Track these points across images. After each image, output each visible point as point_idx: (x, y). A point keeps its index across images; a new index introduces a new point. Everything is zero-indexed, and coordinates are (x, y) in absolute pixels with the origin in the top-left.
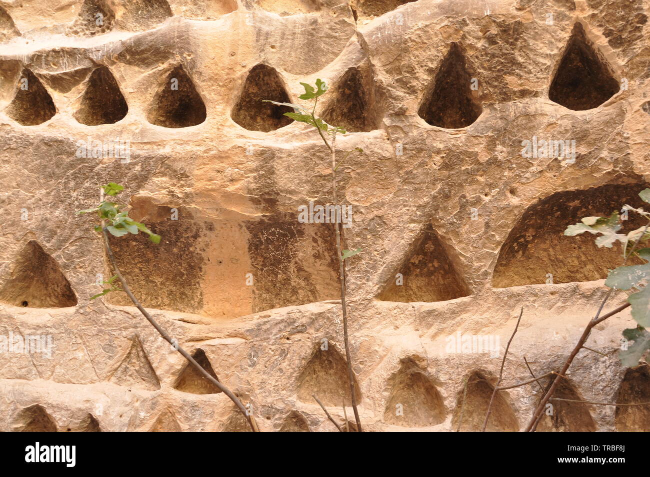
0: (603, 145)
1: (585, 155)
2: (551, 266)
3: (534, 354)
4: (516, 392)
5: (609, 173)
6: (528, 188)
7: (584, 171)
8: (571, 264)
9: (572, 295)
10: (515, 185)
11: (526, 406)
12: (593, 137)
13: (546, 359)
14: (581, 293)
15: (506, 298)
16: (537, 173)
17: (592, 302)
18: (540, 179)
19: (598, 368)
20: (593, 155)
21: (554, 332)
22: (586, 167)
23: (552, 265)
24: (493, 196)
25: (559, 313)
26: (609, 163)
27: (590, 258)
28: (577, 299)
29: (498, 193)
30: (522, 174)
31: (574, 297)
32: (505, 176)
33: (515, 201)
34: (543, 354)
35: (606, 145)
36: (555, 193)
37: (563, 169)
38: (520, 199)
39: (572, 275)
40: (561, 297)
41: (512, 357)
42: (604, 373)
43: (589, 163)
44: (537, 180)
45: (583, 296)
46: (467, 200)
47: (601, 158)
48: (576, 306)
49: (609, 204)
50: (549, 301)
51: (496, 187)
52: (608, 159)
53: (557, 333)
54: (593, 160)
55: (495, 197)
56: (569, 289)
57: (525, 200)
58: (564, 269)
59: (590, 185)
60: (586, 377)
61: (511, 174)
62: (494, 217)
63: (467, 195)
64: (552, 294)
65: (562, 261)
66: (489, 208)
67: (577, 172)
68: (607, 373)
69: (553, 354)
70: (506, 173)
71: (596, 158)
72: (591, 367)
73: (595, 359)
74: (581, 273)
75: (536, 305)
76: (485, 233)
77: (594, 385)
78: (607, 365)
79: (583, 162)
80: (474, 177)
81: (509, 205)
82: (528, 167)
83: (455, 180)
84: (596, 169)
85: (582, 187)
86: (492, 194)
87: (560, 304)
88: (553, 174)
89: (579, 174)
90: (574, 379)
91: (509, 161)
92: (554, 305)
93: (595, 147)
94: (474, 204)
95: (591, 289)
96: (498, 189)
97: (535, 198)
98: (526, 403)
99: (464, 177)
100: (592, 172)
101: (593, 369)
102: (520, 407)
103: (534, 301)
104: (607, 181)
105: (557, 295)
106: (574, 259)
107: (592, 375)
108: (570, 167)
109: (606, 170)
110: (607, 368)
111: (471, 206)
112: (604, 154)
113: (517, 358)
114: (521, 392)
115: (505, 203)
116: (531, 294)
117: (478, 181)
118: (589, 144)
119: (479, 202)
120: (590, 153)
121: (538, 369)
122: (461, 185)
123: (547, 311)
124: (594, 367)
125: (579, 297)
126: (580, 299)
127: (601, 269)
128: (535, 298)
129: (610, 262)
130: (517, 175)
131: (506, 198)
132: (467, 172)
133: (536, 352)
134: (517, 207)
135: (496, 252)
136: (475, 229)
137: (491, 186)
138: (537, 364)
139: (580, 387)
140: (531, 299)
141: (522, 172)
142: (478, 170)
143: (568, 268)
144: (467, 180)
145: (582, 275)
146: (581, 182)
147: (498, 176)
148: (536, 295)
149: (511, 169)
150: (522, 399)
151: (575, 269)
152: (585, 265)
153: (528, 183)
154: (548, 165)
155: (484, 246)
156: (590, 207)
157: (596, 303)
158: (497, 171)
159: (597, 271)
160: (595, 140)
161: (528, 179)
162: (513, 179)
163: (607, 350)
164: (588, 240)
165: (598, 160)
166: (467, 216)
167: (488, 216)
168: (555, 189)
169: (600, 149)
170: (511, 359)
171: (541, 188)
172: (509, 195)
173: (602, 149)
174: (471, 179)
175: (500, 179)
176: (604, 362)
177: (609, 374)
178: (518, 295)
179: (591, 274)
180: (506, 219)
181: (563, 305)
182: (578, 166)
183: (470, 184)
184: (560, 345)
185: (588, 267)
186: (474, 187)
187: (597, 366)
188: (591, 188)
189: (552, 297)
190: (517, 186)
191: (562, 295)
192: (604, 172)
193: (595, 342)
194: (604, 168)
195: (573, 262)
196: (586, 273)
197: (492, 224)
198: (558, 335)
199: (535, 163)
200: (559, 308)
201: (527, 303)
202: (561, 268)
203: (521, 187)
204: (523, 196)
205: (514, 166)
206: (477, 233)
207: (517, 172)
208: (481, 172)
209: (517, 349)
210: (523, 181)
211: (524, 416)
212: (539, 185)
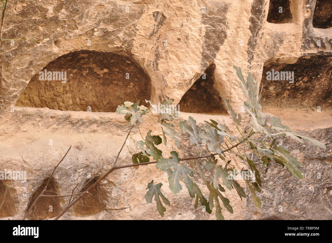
0: (123, 29)
1: (110, 32)
2: (43, 89)
3: (41, 164)
4: (22, 189)
5: (117, 47)
6: (68, 43)
7: (104, 42)
8: (58, 90)
9: (64, 121)
10: (60, 39)
11: (25, 200)
12: (120, 21)
13: (47, 168)
14: (70, 120)
15: (21, 116)
16: (78, 35)
17: (75, 127)
18: (77, 39)
19: (75, 176)
20: (114, 33)
21: (55, 149)
22: (107, 40)
23: (45, 88)
24: (43, 43)
25: (53, 132)
26: (121, 42)
27: (72, 89)
28: (67, 124)
29: (48, 41)
30: (68, 33)
31: (65, 122)
32: (57, 31)
33: (55, 49)
34: (46, 164)
35: (124, 30)
36: (81, 50)
37: (94, 37)
38: (59, 49)
39: (55, 97)
40: (57, 121)
41: (26, 165)
42: (77, 180)
43: (110, 37)
44: (76, 39)
45: (72, 123)
46: (26, 42)
47: (118, 37)
48: (64, 129)
49: (103, 61)
50: (48, 122)
51: (48, 37)
52: (121, 39)
53: (56, 150)
54: (113, 36)
55: (44, 44)
56: (64, 117)
57: (62, 51)
58: (52, 93)
59: (102, 50)
60: (66, 182)
61: (62, 30)
62: (38, 58)
63: (27, 38)
64: (51, 117)
65: (53, 87)
66: (37, 50)
67: (100, 41)
68: (78, 180)
69: (53, 165)
70: (58, 29)
71: (115, 35)
72: (71, 175)
73: (75, 171)
74: (61, 97)
75: (40, 124)
76: (27, 68)
77: (69, 186)
78: (80, 175)
79: (107, 36)
80: (38, 26)
81: (51, 52)
82: (74, 29)
83: (24, 25)
84: (112, 42)
85: (97, 50)
86: (44, 41)
87: (55, 126)
88: (86, 38)
89: (101, 43)
90: (59, 182)
91: (65, 21)
92: (50, 126)
93: (118, 28)
94: (28, 46)
95: (77, 119)
96: (48, 39)
97: (69, 51)
98: (25, 197)
99: (31, 25)
100: (108, 43)
101: (72, 177)
102: (21, 200)
103: (39, 121)
104: (113, 51)
105: (55, 119)
106: (61, 87)
107: (70, 180)
108: (99, 37)
109: (117, 45)
110: (79, 176)
111: (26, 46)
112: (121, 35)
113: (29, 166)
114: (25, 190)
115: (49, 50)
116: (39, 115)
117: (38, 29)
118: (116, 26)
119: (33, 45)
120: (113, 31)
121: (41, 174)
122: (26, 30)
123: (46, 130)
124: (72, 175)
125: (68, 123)
126: (68, 124)
127: (75, 98)
128: (40, 119)
129: (83, 95)
130: (65, 33)
131: (51, 47)
132: (35, 22)
133: (42, 163)
134: (55, 54)
135: (28, 82)
136: (22, 64)
137: (45, 36)
138: (41, 171)
139: (60, 187)
140: (38, 119)
141: (69, 32)
142: (42, 22)
143: (54, 93)
144: (32, 27)
145: (61, 99)
146: (98, 47)
147: (53, 30)
148: (41, 117)
149: (63, 27)
150: (23, 195)
151: (59, 94)
152: (66, 93)
153: (69, 40)
154: (87, 32)
155: (22, 77)
156: (91, 60)
157: (77, 129)
158: (54, 25)
159: (72, 99)
160: (120, 24)
161: (70, 37)
162: (61, 35)
163: (83, 165)
164: (77, 78)
165: (116, 38)
166: (21, 53)
167: (35, 56)
168: (82, 48)
169: (119, 31)
170: (25, 166)
171: (75, 45)
172: (53, 45)
173: (121, 31)
174: (35, 27)
175: (53, 32)
176: (79, 173)
177: (80, 180)
178: (30, 115)
179: (67, 99)
180: (44, 61)
181: (57, 127)
182: (103, 38)
183: (33, 30)
184: (58, 159)
185: (68, 95)
186: (34, 33)
187: (75, 175)
188: (102, 52)
189: (51, 120)
190: (61, 40)
191: (58, 120)
192: (115, 46)
193: (78, 159)
194: (116, 43)
195: (60, 89)
196: (65, 98)
197: (34, 63)
198: (57, 152)
199: (80, 27)
200: (54, 129)
201: (34, 122)
202: (50, 91)
203: (63, 42)
204: (62, 48)
205: (66, 26)
206: (22, 66)
207: (66, 31)
208: (43, 24)
209: (30, 159)
210: (67, 38)
211: (21, 206)
212: (75, 43)
